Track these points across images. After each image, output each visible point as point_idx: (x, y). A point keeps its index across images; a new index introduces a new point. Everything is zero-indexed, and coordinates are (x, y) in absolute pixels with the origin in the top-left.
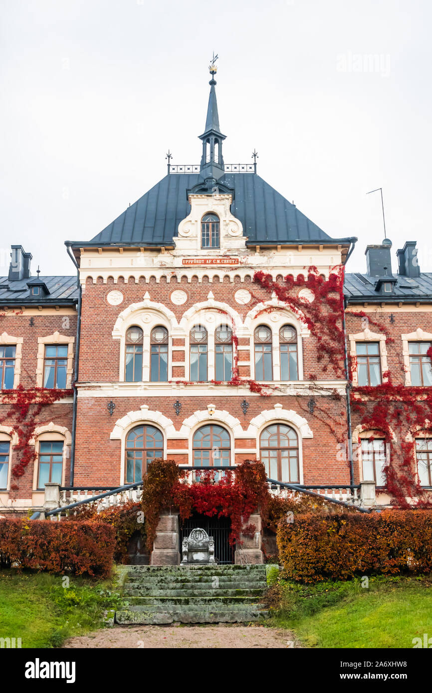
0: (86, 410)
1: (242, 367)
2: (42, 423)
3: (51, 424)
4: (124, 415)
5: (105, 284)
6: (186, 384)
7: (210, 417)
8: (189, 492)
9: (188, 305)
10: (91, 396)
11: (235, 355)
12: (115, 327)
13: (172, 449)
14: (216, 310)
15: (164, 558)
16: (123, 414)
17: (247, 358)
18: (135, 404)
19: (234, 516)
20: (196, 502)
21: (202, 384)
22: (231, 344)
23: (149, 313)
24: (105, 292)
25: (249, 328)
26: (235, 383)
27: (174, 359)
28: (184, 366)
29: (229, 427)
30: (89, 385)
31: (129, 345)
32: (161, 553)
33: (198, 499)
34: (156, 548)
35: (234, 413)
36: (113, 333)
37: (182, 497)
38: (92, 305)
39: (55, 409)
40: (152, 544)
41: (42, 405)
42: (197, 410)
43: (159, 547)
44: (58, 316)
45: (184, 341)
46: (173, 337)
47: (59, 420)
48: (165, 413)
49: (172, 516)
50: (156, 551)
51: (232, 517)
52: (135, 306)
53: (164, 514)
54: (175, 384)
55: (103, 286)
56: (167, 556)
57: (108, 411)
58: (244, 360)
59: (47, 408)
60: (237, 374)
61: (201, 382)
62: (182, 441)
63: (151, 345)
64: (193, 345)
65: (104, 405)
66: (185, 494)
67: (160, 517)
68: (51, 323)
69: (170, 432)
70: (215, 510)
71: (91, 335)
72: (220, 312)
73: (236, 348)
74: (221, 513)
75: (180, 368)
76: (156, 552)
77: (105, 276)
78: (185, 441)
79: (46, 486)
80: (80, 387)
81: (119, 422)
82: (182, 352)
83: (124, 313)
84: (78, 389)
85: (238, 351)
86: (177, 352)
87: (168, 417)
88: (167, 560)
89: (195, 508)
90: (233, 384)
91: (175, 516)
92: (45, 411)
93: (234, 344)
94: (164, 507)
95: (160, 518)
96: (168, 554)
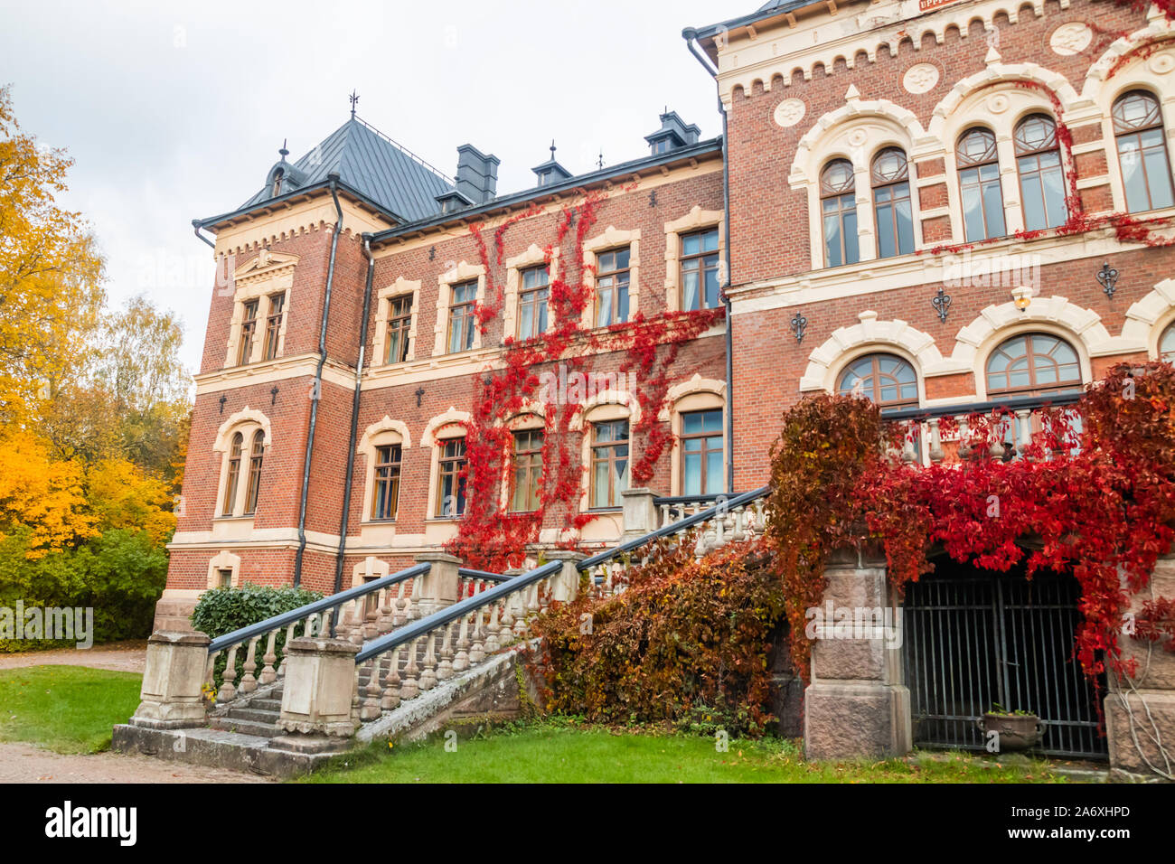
0: (749, 339)
1: (1090, 192)
2: (680, 378)
3: (697, 376)
4: (826, 339)
5: (768, 92)
6: (955, 250)
7: (1022, 316)
8: (912, 490)
9: (942, 88)
10: (757, 309)
11: (1068, 169)
12: (793, 166)
13: (937, 397)
14: (1009, 85)
15: (845, 712)
16: (824, 335)
17: (1098, 168)
18: (846, 312)
19: (1089, 568)
20: (941, 522)
21: (993, 245)
22: (1057, 149)
23: (863, 127)
24: (770, 109)
25: (1095, 101)
26: (1074, 229)
27: (922, 206)
28: (947, 216)
29: (1071, 332)
30: (749, 287)
31: (827, 199)
32: (834, 692)
33: (949, 512)
34: (818, 676)
35: (1081, 300)
36: (791, 180)
37: (891, 509)
38: (747, 137)
39: (702, 349)
40: (808, 661)
41: (679, 344)
42: (988, 304)
43: (827, 671)
44: (697, 178)
45: (943, 163)
46: (916, 161)
47: (710, 367)
48: (915, 321)
49: (867, 572)
50: (819, 687)
51: (1081, 569)
52: (830, 118)
53: (839, 565)
54: (931, 255)
55: (765, 97)
56: (853, 706)
57: (793, 333)
58: (1093, 173)
59: (688, 349)
60: (1078, 211)
61: (990, 241)
62: (959, 378)
63: (873, 188)
64: (965, 169)
65: (785, 323)
66: (897, 499)
67: (827, 575)
68: (685, 193)
69: (930, 361)
70: (1010, 547)
71: (748, 193)
72: (1020, 86)
73: (1069, 153)
74: (1034, 560)
75: (939, 221)
76: (818, 689)
77: (766, 76)
78: (966, 377)
79: (625, 496)
80: (735, 294)
81: (816, 353)
82: (941, 186)
83: (809, 137)
84: (731, 300)
85: (1075, 157)
86: (928, 190)
87: (922, 329)
88: (855, 717)
89: (940, 543)
90: (1069, 232)
91: (875, 572)
92: (683, 354)
93: (1062, 145)
94: (835, 544)
95: (827, 580)
96: (858, 699)
